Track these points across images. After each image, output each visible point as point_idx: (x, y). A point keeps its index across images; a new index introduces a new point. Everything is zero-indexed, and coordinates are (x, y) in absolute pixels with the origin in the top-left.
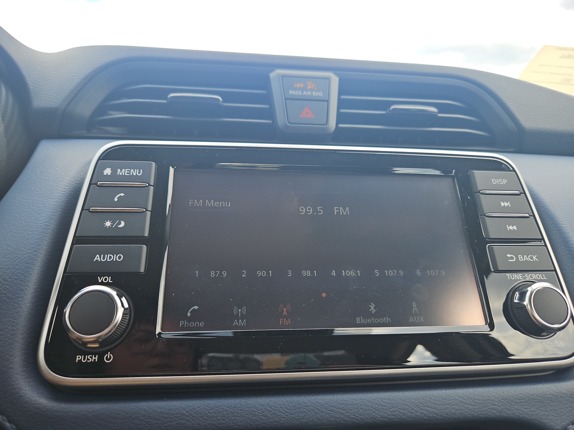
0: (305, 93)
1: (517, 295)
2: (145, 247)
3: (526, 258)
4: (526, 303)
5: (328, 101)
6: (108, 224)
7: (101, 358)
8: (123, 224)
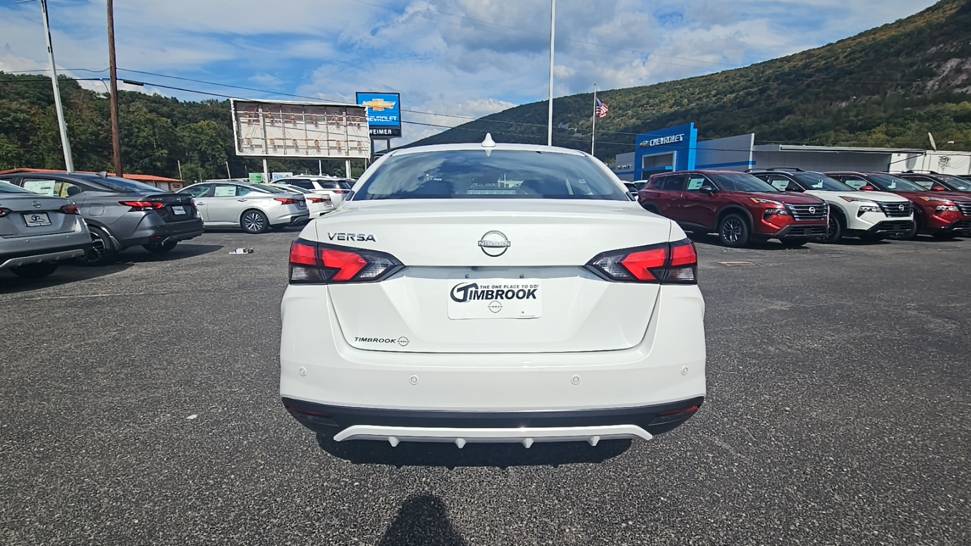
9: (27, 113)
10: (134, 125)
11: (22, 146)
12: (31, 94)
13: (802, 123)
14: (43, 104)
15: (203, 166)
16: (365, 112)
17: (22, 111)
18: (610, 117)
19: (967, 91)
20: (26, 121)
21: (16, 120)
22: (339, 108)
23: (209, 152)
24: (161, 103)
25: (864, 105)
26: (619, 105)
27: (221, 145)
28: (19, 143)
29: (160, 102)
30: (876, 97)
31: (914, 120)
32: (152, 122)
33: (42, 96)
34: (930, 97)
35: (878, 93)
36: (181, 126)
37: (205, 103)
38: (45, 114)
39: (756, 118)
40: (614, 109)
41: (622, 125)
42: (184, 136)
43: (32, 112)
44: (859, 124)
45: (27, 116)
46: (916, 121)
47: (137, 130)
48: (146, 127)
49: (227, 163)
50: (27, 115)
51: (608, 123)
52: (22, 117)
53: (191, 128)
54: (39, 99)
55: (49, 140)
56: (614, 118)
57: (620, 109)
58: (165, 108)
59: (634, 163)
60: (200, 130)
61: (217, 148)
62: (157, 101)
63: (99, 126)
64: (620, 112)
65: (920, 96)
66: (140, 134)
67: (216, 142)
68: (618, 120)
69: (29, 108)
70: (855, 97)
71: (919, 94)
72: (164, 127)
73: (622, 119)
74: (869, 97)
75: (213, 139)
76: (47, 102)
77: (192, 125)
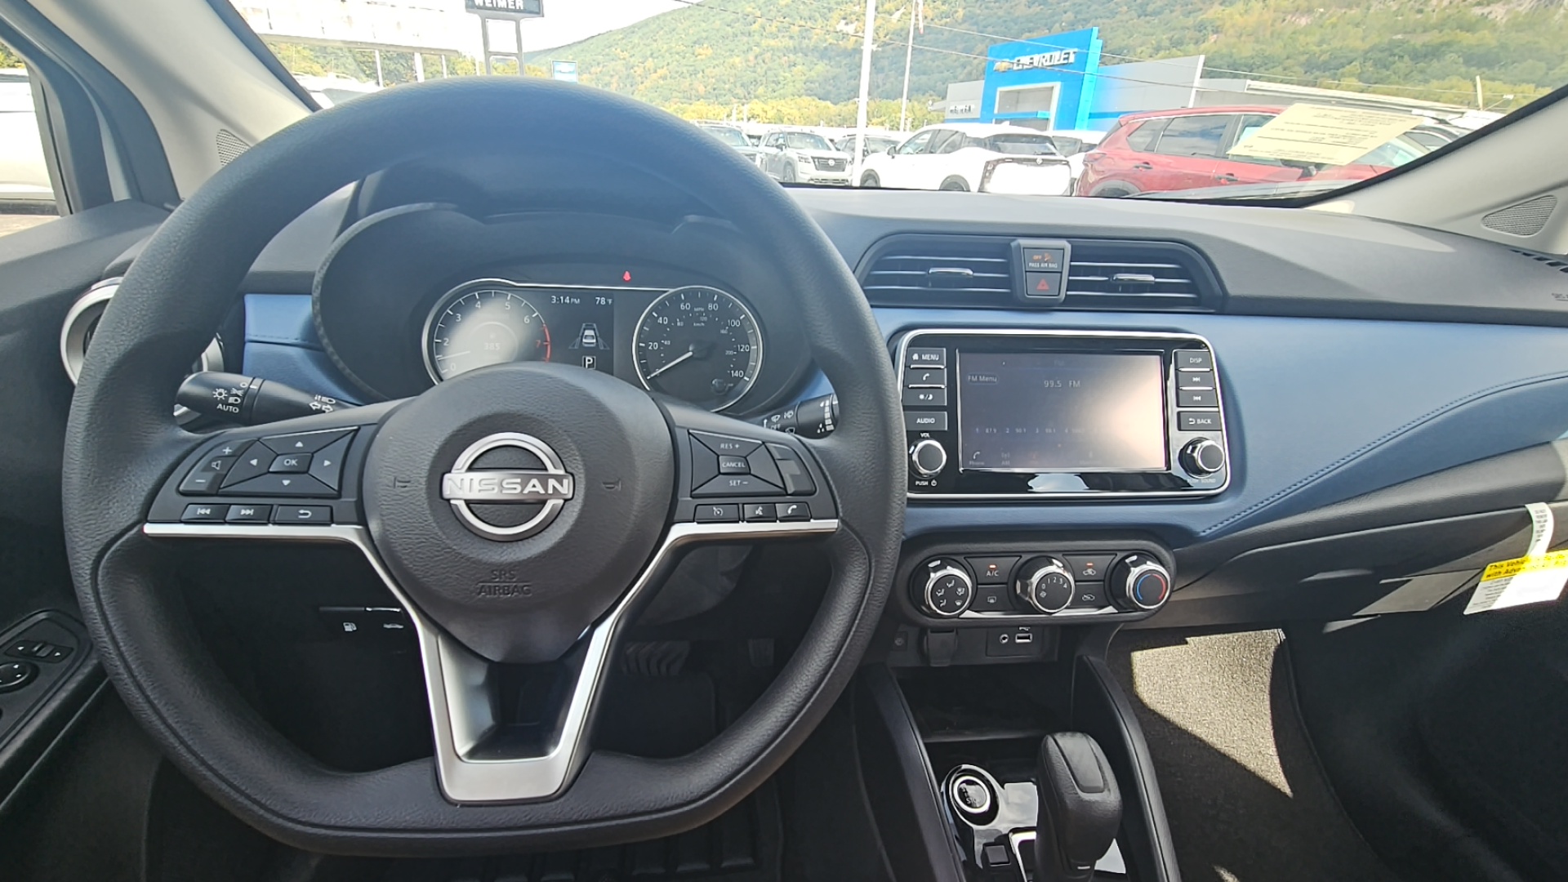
0: (1042, 265)
1: (1191, 447)
2: (946, 413)
3: (1203, 421)
4: (1195, 455)
5: (1061, 273)
6: (922, 397)
7: (930, 483)
8: (931, 397)
13: (1234, 50)
19: (1491, 13)
25: (1334, 26)
30: (1355, 12)
31: (1402, 57)
34: (1434, 18)
35: (1358, 5)
39: (1164, 37)
44: (1322, 58)
46: (1406, 58)
59: (980, 102)
65: (1419, 16)
70: (1322, 10)
71: (1420, 11)
74: (1343, 11)
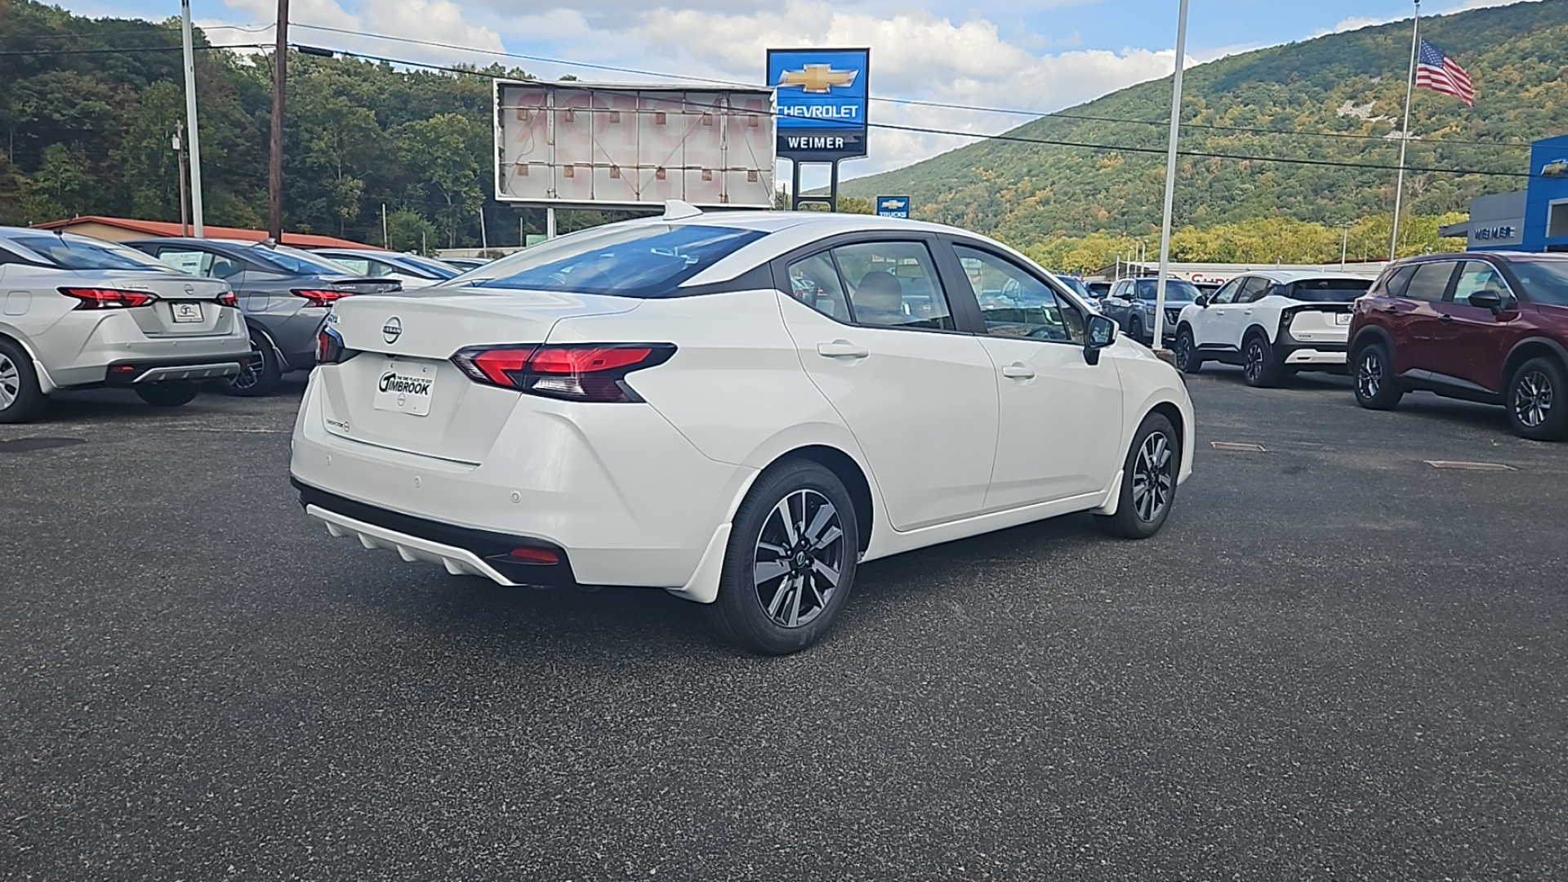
9: (108, 99)
10: (304, 125)
11: (94, 170)
12: (118, 59)
14: (139, 80)
15: (431, 218)
16: (772, 103)
17: (98, 97)
18: (1508, 83)
20: (105, 115)
21: (87, 114)
22: (715, 95)
23: (448, 185)
24: (360, 74)
26: (1540, 48)
27: (474, 171)
28: (88, 163)
29: (357, 74)
32: (337, 115)
33: (138, 65)
36: (397, 127)
37: (449, 73)
38: (141, 103)
40: (1524, 58)
41: (1550, 104)
42: (400, 149)
43: (117, 98)
45: (108, 107)
47: (307, 136)
48: (325, 129)
49: (481, 211)
50: (107, 103)
51: (1502, 101)
52: (97, 109)
53: (414, 131)
54: (134, 71)
55: (143, 158)
56: (1521, 86)
57: (1542, 60)
58: (366, 86)
59: (1522, 221)
60: (433, 135)
61: (466, 176)
62: (352, 70)
63: (236, 127)
64: (1544, 67)
66: (312, 145)
67: (462, 165)
68: (1536, 90)
69: (112, 89)
72: (361, 129)
73: (1548, 89)
75: (459, 155)
76: (145, 76)
77: (419, 124)
